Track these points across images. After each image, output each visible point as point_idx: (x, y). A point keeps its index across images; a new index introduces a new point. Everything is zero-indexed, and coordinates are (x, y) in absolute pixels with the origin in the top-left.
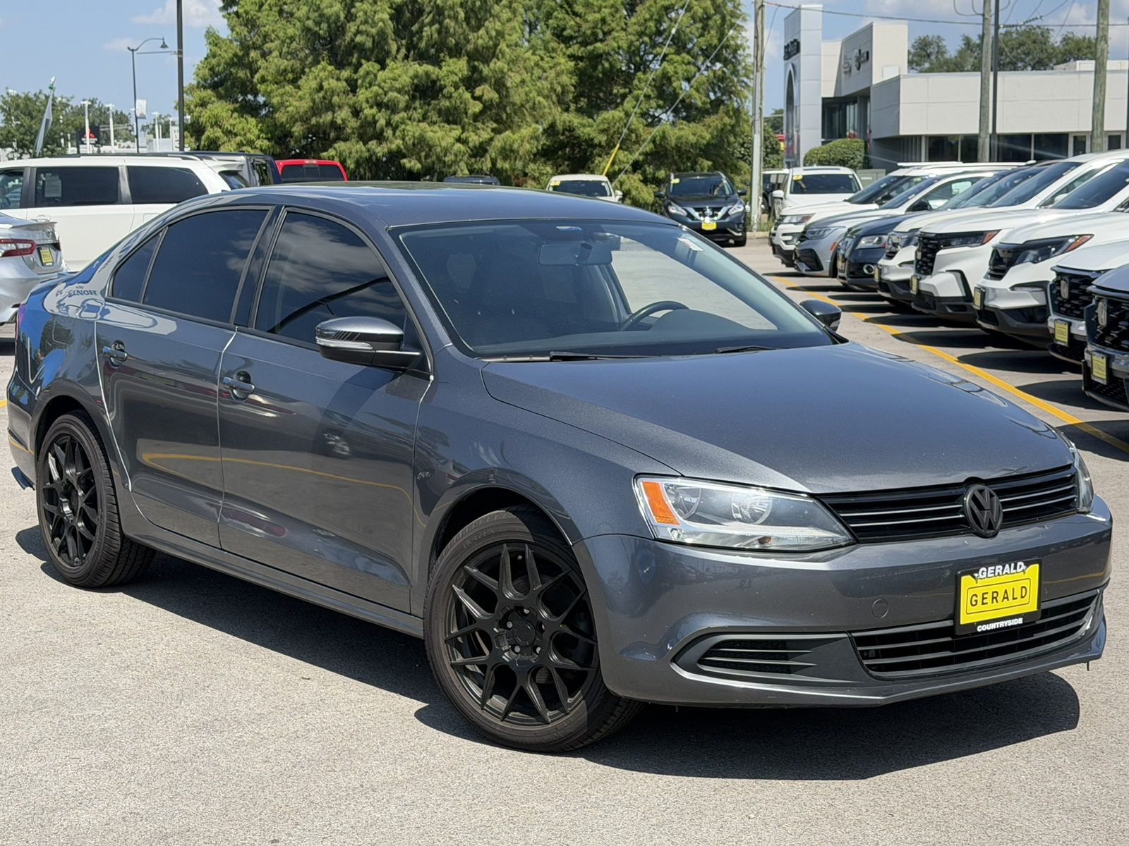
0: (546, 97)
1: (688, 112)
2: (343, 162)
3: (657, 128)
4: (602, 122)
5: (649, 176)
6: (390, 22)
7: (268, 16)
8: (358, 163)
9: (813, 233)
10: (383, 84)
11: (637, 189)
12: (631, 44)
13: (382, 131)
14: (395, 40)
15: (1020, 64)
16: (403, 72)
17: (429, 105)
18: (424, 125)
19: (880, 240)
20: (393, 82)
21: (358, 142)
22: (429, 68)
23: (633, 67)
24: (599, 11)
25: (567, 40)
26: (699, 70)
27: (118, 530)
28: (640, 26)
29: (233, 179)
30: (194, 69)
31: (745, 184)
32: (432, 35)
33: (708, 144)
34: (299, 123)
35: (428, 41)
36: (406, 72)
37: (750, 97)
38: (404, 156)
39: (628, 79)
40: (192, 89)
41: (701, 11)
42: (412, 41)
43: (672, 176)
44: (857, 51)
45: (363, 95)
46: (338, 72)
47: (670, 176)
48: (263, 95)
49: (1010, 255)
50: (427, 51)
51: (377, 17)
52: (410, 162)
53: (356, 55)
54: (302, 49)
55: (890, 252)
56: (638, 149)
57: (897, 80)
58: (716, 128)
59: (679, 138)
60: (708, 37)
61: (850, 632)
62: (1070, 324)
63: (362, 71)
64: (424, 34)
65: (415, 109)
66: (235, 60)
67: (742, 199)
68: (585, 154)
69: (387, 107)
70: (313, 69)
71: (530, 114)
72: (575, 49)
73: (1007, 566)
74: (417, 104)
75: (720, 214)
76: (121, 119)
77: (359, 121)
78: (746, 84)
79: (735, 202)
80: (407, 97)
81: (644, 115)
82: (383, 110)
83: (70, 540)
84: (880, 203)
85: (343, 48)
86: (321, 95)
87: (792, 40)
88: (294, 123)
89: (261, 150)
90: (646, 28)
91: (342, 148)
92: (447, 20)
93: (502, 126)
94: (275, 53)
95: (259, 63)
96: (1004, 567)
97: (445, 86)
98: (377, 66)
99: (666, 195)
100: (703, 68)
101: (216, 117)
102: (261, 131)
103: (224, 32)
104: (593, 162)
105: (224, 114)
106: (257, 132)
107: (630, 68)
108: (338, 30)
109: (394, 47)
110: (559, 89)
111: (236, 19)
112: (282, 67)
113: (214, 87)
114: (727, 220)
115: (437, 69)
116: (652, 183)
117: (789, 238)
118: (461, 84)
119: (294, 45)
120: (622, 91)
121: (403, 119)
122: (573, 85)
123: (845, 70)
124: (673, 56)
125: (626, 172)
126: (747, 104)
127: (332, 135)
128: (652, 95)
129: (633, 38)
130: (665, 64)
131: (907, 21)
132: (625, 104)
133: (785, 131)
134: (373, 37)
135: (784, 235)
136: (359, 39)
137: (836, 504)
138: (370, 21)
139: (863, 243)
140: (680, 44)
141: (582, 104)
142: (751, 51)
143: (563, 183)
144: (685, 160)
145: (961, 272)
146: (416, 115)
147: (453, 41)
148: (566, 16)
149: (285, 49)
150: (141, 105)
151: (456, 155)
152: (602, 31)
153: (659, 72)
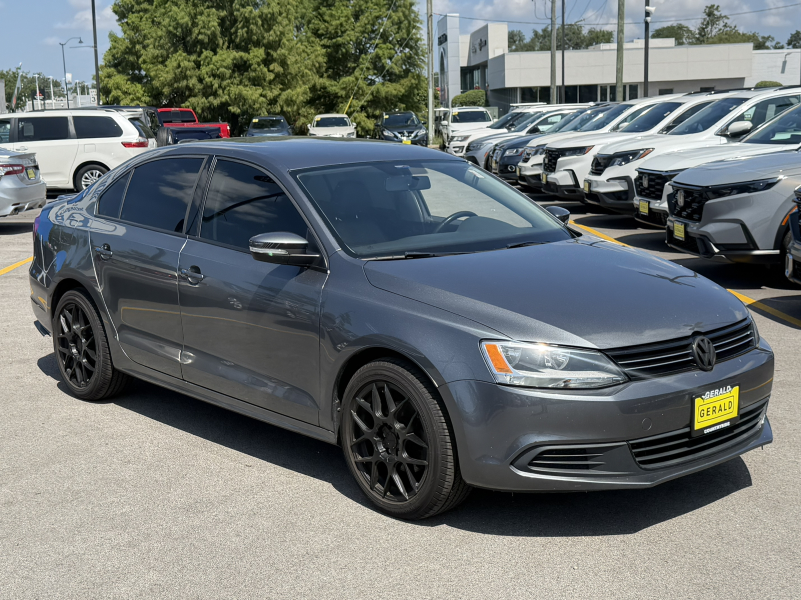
0: (310, 70)
1: (391, 77)
2: (194, 109)
3: (374, 86)
4: (343, 83)
5: (371, 114)
6: (218, 27)
7: (146, 24)
8: (203, 110)
9: (474, 147)
10: (216, 64)
11: (364, 121)
12: (358, 38)
13: (216, 91)
14: (221, 37)
15: (566, 46)
16: (227, 56)
17: (243, 75)
18: (241, 87)
19: (517, 151)
20: (222, 63)
21: (202, 97)
22: (242, 54)
23: (358, 51)
24: (339, 19)
25: (319, 36)
26: (396, 53)
27: (110, 364)
28: (362, 27)
29: (137, 122)
30: (103, 56)
31: (424, 118)
32: (243, 35)
33: (403, 95)
34: (167, 87)
35: (240, 38)
36: (229, 56)
37: (426, 68)
38: (230, 105)
39: (356, 59)
40: (102, 67)
41: (396, 18)
42: (231, 38)
43: (384, 114)
44: (479, 40)
45: (204, 70)
46: (189, 57)
47: (383, 114)
48: (144, 71)
49: (605, 161)
50: (240, 43)
51: (210, 24)
52: (234, 108)
53: (199, 47)
54: (167, 43)
55: (526, 159)
56: (363, 99)
57: (503, 56)
58: (407, 86)
59: (387, 92)
60: (401, 33)
61: (628, 441)
62: (649, 202)
63: (203, 56)
64: (239, 34)
65: (235, 78)
66: (127, 50)
67: (424, 126)
68: (332, 102)
69: (219, 77)
70: (174, 55)
71: (302, 80)
72: (325, 41)
73: (721, 389)
74: (236, 75)
75: (413, 135)
76: (56, 84)
77: (203, 85)
78: (423, 60)
79: (421, 128)
80: (230, 71)
81: (366, 79)
82: (216, 78)
83: (78, 371)
84: (509, 129)
85: (191, 42)
86: (180, 70)
87: (442, 34)
88: (164, 87)
89: (145, 103)
90: (366, 29)
91: (193, 101)
92: (252, 26)
93: (285, 87)
94: (151, 46)
95: (142, 52)
96: (719, 390)
97: (252, 64)
98: (212, 53)
99: (382, 125)
100: (398, 52)
101: (117, 83)
102: (144, 91)
103: (120, 34)
104: (338, 106)
105: (122, 82)
106: (142, 92)
107: (356, 52)
108: (187, 32)
109: (221, 42)
110: (317, 65)
111: (127, 26)
112: (156, 54)
113: (115, 66)
114: (417, 139)
115: (247, 55)
116: (371, 118)
117: (457, 149)
118: (261, 63)
119: (162, 41)
120: (353, 65)
121: (228, 83)
122: (325, 63)
123: (473, 51)
124: (382, 45)
125: (357, 111)
126: (424, 71)
127: (187, 93)
128: (371, 68)
129: (358, 34)
130: (377, 50)
131: (506, 23)
132: (355, 73)
133: (440, 86)
134: (209, 36)
135: (454, 147)
136: (200, 37)
137: (616, 355)
138: (207, 27)
139: (507, 153)
140: (385, 37)
141: (330, 73)
142: (425, 42)
143: (322, 119)
144: (390, 104)
145: (572, 170)
146: (235, 81)
147: (256, 38)
148: (320, 22)
149: (157, 44)
150: (69, 76)
151: (260, 104)
152: (340, 31)
153: (374, 54)
